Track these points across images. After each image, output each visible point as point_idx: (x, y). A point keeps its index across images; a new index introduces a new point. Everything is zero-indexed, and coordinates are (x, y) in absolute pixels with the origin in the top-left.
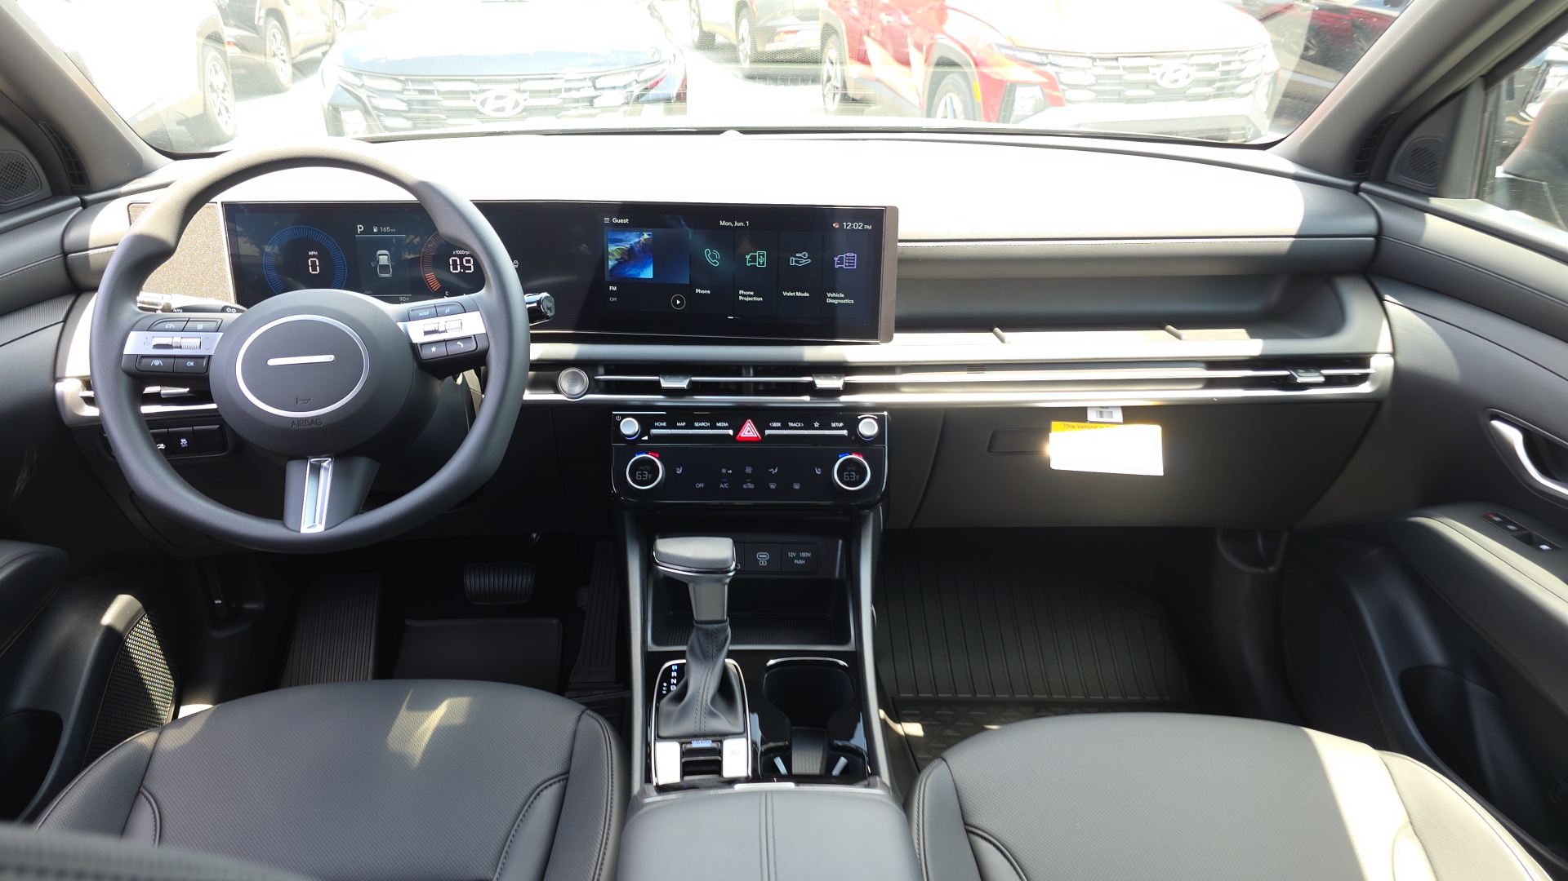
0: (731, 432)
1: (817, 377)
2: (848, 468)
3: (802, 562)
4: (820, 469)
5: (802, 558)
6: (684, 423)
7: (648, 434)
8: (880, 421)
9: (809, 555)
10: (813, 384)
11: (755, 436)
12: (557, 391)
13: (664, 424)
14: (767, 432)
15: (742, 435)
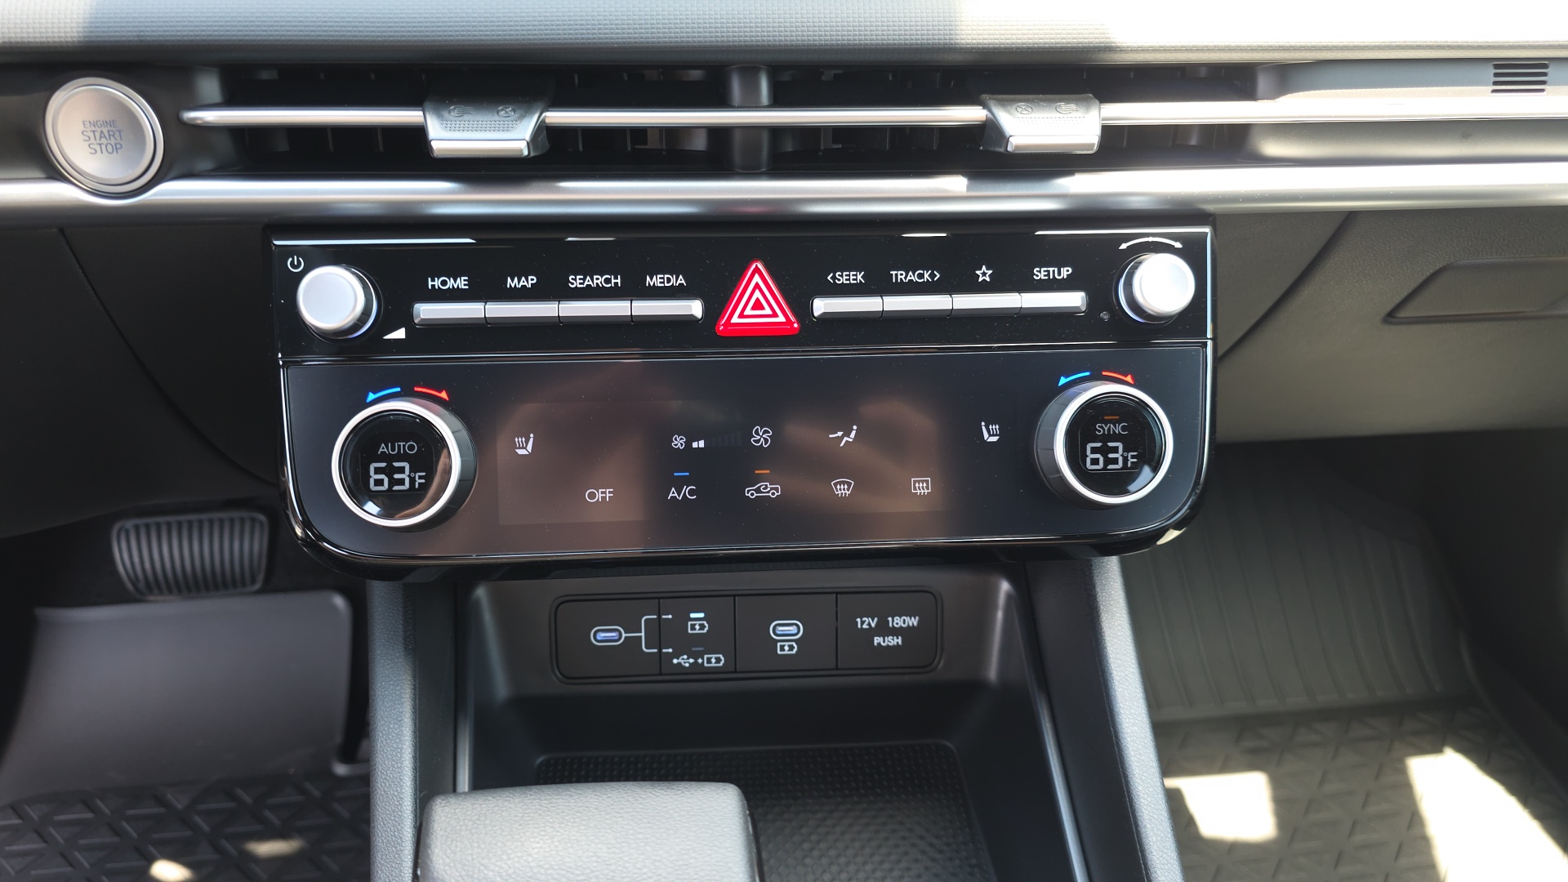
0: (695, 308)
1: (1003, 104)
2: (1101, 429)
3: (893, 641)
4: (995, 428)
5: (895, 632)
6: (532, 280)
7: (407, 320)
8: (1192, 253)
9: (913, 621)
10: (989, 131)
11: (781, 319)
12: (54, 173)
13: (462, 283)
14: (821, 306)
15: (735, 320)
